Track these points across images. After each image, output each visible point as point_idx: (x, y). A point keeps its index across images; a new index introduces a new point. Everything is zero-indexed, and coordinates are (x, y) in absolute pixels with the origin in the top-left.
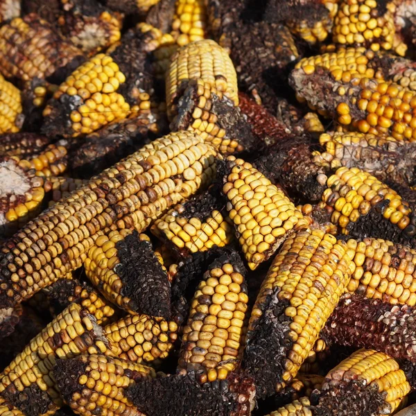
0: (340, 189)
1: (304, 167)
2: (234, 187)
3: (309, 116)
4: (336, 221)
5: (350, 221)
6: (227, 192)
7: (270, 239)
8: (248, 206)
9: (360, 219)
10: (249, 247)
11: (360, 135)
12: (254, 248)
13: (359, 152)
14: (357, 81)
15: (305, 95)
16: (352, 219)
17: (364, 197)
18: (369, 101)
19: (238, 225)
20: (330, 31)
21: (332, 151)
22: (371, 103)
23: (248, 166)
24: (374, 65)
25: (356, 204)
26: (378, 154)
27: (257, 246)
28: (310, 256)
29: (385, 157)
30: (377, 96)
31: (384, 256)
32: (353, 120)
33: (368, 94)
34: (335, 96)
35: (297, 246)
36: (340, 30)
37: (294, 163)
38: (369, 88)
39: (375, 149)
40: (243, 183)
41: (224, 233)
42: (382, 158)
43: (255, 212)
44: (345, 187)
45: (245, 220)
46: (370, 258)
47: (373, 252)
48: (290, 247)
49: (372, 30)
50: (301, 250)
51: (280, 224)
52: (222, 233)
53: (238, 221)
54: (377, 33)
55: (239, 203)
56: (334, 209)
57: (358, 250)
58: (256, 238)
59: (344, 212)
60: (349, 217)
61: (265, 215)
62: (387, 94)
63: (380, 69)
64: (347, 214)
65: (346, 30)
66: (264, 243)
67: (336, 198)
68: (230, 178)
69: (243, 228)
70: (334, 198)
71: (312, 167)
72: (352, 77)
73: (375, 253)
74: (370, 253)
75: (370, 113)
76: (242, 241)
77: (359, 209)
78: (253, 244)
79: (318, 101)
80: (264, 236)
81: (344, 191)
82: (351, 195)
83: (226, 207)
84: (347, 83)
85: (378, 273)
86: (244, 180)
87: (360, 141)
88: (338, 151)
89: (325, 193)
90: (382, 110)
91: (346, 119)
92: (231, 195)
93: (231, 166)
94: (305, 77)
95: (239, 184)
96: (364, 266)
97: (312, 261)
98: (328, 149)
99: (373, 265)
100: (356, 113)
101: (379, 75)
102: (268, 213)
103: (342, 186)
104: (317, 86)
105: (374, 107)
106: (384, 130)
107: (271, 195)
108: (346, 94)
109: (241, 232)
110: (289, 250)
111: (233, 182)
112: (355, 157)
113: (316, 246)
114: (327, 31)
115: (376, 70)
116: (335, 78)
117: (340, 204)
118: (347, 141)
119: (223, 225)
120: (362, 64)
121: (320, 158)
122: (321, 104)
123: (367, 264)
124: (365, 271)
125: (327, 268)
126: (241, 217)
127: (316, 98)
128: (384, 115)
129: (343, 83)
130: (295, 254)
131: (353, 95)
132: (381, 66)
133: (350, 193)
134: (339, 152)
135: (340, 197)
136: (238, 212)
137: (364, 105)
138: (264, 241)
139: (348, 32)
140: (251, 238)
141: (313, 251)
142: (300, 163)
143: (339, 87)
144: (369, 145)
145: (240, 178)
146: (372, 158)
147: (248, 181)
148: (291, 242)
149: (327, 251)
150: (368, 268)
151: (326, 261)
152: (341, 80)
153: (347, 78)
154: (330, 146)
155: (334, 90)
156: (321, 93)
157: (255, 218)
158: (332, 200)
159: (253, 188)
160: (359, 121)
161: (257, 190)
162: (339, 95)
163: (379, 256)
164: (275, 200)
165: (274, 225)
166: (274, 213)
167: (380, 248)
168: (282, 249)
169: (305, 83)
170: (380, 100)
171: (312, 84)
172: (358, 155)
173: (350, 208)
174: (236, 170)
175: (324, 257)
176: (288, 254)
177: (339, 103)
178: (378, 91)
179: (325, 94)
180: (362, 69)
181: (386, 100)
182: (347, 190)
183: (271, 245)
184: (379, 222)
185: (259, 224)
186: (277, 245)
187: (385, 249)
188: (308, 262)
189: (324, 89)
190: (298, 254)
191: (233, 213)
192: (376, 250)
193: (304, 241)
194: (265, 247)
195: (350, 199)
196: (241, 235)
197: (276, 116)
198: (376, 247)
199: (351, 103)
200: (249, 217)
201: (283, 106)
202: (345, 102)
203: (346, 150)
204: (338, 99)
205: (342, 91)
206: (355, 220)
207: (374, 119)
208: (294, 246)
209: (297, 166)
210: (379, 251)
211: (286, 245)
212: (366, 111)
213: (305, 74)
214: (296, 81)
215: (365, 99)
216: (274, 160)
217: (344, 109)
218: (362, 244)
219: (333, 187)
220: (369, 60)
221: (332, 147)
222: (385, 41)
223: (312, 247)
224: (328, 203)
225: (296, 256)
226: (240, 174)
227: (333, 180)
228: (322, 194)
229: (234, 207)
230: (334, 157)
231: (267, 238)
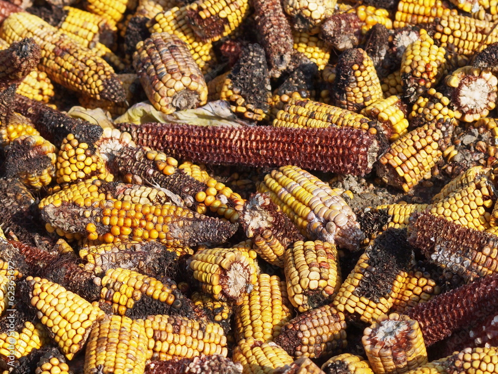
0: (113, 286)
1: (79, 276)
2: (40, 299)
3: (61, 241)
4: (116, 311)
5: (127, 308)
6: (36, 304)
7: (81, 331)
8: (56, 310)
9: (135, 305)
10: (65, 342)
11: (110, 245)
12: (70, 342)
13: (114, 257)
14: (97, 204)
15: (59, 224)
16: (129, 306)
17: (134, 288)
18: (110, 217)
19: (51, 328)
20: (54, 175)
21: (93, 261)
22: (113, 218)
23: (45, 281)
24: (104, 190)
25: (130, 294)
26: (129, 256)
27: (72, 339)
28: (117, 336)
29: (135, 257)
30: (115, 212)
31: (166, 326)
32: (99, 235)
33: (108, 212)
34: (82, 219)
35: (104, 331)
36: (64, 172)
37: (70, 275)
38: (107, 207)
39: (126, 252)
40: (46, 294)
41: (38, 338)
42: (133, 258)
43: (63, 314)
44: (117, 283)
45: (56, 322)
46: (157, 330)
47: (158, 325)
48: (98, 334)
49: (89, 166)
50: (108, 333)
51: (86, 318)
52: (36, 338)
53: (50, 324)
54: (94, 168)
55: (48, 310)
56: (113, 302)
57: (146, 326)
58: (70, 333)
59: (121, 302)
60: (126, 306)
61: (73, 314)
62: (122, 209)
63: (109, 192)
64: (124, 303)
65: (68, 171)
66: (77, 336)
67: (112, 294)
68: (35, 293)
69: (56, 328)
70: (110, 293)
71: (85, 274)
72: (92, 202)
73: (160, 325)
74: (156, 327)
75: (113, 226)
76: (57, 339)
77: (133, 297)
78: (68, 338)
79: (70, 226)
80: (76, 330)
81: (117, 286)
82: (124, 287)
83: (37, 316)
84: (89, 207)
85: (166, 340)
86: (47, 292)
87: (112, 249)
88: (97, 260)
89: (103, 291)
90: (122, 221)
91: (94, 236)
92: (40, 306)
93: (33, 284)
94: (56, 210)
95: (43, 296)
96: (154, 337)
97: (120, 341)
98: (89, 260)
99: (161, 335)
100: (101, 229)
101: (109, 197)
102: (74, 312)
103: (114, 284)
104: (67, 214)
105: (115, 221)
106: (126, 237)
107: (72, 298)
108: (91, 216)
109: (55, 332)
110: (98, 337)
111: (39, 295)
112: (112, 261)
113: (119, 328)
114: (51, 176)
115: (106, 194)
116: (79, 205)
117: (116, 297)
118: (102, 251)
119: (36, 332)
120: (95, 191)
121: (89, 267)
122: (73, 228)
123: (156, 335)
124: (156, 341)
125: (133, 342)
126: (53, 320)
127: (67, 224)
128: (125, 225)
129: (86, 208)
130: (105, 337)
131: (96, 216)
132: (109, 190)
133: (122, 286)
134: (99, 260)
135: (115, 291)
136: (49, 318)
137: (107, 221)
138: (77, 334)
139: (70, 172)
140: (66, 334)
141: (118, 332)
142: (74, 274)
143: (84, 212)
144: (120, 250)
145: (42, 291)
146: (125, 260)
147: (50, 291)
148: (98, 330)
149: (129, 330)
150: (158, 338)
151: (130, 337)
152: (85, 205)
153: (89, 203)
154: (90, 257)
155: (81, 214)
156: (71, 219)
157: (65, 318)
158: (109, 296)
159: (56, 296)
160: (104, 235)
161: (59, 297)
162: (85, 217)
163: (163, 327)
164: (76, 301)
165: (82, 319)
166: (79, 311)
167: (161, 321)
168: (91, 337)
169: (57, 214)
170: (118, 214)
171: (63, 213)
172: (114, 260)
173: (126, 299)
174: (38, 286)
175: (127, 334)
176: (98, 339)
177: (86, 224)
178: (115, 208)
179: (74, 219)
180: (96, 194)
181: (123, 213)
182: (119, 285)
183: (83, 336)
184: (151, 303)
185: (69, 322)
186: (87, 335)
187: (166, 321)
188: (117, 341)
189: (73, 216)
190: (107, 337)
191: (45, 320)
192: (159, 323)
193: (108, 326)
194: (78, 338)
195: (123, 291)
196: (56, 334)
197: (36, 246)
198: (158, 321)
199: (96, 222)
200: (60, 318)
201: (38, 239)
202: (90, 222)
203: (104, 258)
204: (85, 220)
205: (88, 214)
206: (132, 307)
207: (117, 230)
208: (102, 332)
209: (73, 277)
210: (162, 323)
211: (95, 334)
212: (110, 225)
213: (56, 207)
214: (50, 215)
215: (107, 216)
216: (58, 274)
217: (92, 228)
218: (147, 321)
219: (107, 285)
220: (99, 188)
221: (92, 258)
222: (100, 173)
223: (116, 330)
224: (106, 299)
225: (106, 339)
226: (42, 288)
227: (105, 280)
228: (100, 293)
229: (44, 314)
230: (96, 265)
231: (78, 331)
